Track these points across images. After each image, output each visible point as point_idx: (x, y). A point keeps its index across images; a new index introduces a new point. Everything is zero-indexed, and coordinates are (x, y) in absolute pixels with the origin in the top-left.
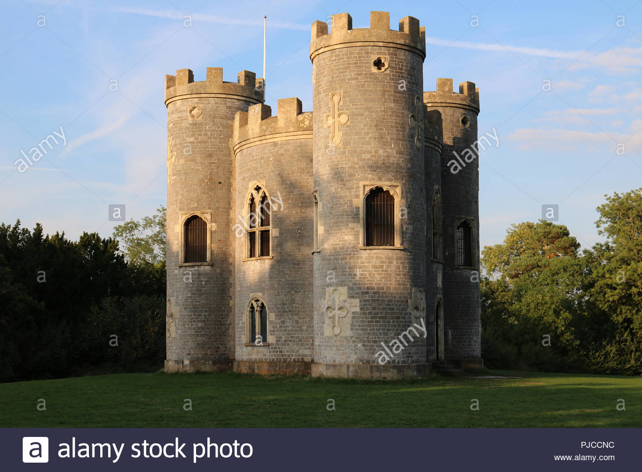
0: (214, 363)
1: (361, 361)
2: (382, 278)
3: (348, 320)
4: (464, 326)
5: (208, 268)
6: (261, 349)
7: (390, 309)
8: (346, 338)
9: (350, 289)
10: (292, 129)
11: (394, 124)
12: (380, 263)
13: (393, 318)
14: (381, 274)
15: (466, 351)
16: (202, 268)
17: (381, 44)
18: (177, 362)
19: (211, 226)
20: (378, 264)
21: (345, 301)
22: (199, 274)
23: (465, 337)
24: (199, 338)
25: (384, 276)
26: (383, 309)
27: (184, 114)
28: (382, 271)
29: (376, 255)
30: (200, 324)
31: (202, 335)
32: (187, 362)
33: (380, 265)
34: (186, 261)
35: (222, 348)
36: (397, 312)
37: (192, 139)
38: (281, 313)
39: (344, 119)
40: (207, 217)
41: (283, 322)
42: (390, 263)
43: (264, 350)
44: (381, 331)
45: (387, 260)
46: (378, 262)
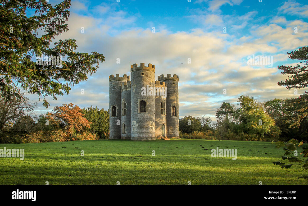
0: (118, 137)
1: (138, 136)
2: (143, 119)
3: (136, 128)
4: (173, 129)
5: (116, 117)
6: (124, 134)
8: (136, 132)
9: (136, 121)
10: (129, 88)
13: (145, 128)
16: (115, 117)
17: (143, 70)
18: (111, 137)
19: (117, 108)
21: (135, 124)
22: (115, 118)
24: (115, 132)
26: (143, 126)
27: (112, 84)
30: (115, 129)
31: (116, 131)
32: (112, 137)
34: (112, 116)
35: (120, 134)
36: (146, 126)
37: (113, 90)
38: (127, 127)
39: (135, 86)
40: (116, 106)
41: (128, 128)
43: (125, 134)
44: (142, 130)
45: (144, 115)
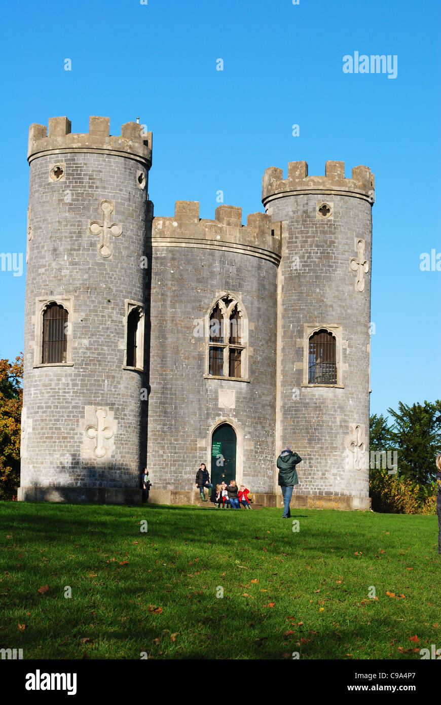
2: (51, 396)
4: (314, 455)
7: (56, 428)
11: (67, 235)
12: (49, 381)
13: (59, 438)
14: (49, 392)
15: (318, 485)
17: (57, 151)
20: (47, 382)
23: (315, 469)
25: (52, 394)
26: (51, 428)
28: (51, 389)
29: (45, 373)
33: (49, 383)
36: (63, 432)
39: (31, 234)
42: (59, 380)
44: (47, 452)
45: (55, 378)
46: (47, 380)
